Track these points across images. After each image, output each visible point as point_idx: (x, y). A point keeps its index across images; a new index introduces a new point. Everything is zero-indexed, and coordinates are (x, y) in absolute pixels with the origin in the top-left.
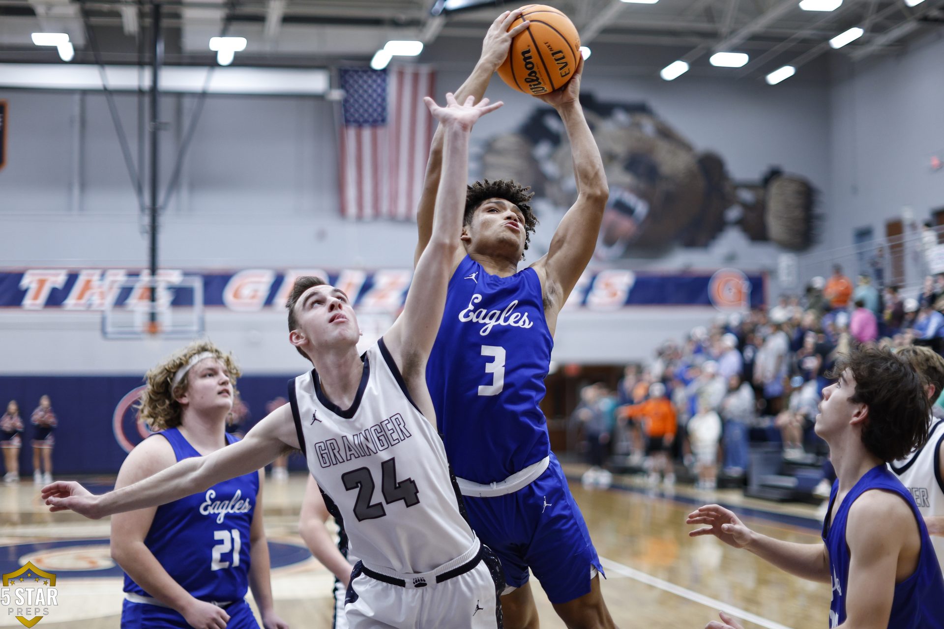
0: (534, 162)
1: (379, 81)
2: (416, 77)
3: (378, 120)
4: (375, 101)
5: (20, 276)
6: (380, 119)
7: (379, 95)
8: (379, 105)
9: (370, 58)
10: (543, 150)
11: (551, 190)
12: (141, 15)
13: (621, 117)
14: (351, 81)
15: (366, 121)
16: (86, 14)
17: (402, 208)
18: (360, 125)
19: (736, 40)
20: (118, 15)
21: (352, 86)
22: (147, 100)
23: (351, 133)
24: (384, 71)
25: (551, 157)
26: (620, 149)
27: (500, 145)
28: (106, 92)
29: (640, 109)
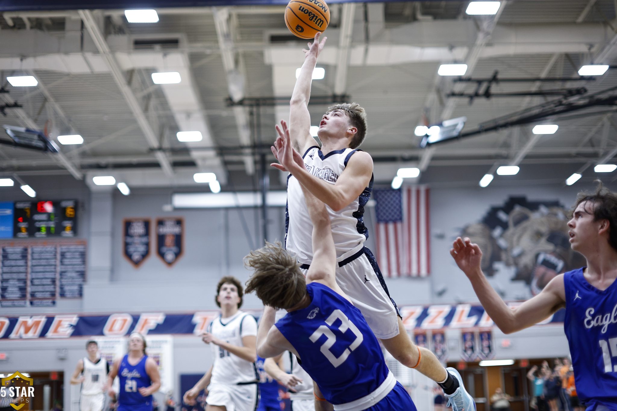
0: (492, 240)
1: (397, 196)
2: (418, 192)
3: (397, 219)
4: (395, 207)
5: (191, 316)
6: (398, 218)
7: (397, 204)
8: (398, 210)
9: (390, 182)
10: (497, 232)
11: (504, 256)
12: (255, 163)
13: (543, 210)
14: (380, 197)
15: (390, 220)
16: (226, 163)
17: (414, 271)
18: (386, 222)
19: (609, 157)
20: (242, 163)
21: (381, 199)
22: (260, 212)
23: (382, 227)
24: (400, 190)
25: (501, 236)
26: (544, 229)
27: (471, 230)
28: (238, 208)
29: (556, 204)
